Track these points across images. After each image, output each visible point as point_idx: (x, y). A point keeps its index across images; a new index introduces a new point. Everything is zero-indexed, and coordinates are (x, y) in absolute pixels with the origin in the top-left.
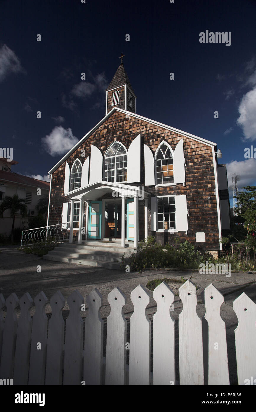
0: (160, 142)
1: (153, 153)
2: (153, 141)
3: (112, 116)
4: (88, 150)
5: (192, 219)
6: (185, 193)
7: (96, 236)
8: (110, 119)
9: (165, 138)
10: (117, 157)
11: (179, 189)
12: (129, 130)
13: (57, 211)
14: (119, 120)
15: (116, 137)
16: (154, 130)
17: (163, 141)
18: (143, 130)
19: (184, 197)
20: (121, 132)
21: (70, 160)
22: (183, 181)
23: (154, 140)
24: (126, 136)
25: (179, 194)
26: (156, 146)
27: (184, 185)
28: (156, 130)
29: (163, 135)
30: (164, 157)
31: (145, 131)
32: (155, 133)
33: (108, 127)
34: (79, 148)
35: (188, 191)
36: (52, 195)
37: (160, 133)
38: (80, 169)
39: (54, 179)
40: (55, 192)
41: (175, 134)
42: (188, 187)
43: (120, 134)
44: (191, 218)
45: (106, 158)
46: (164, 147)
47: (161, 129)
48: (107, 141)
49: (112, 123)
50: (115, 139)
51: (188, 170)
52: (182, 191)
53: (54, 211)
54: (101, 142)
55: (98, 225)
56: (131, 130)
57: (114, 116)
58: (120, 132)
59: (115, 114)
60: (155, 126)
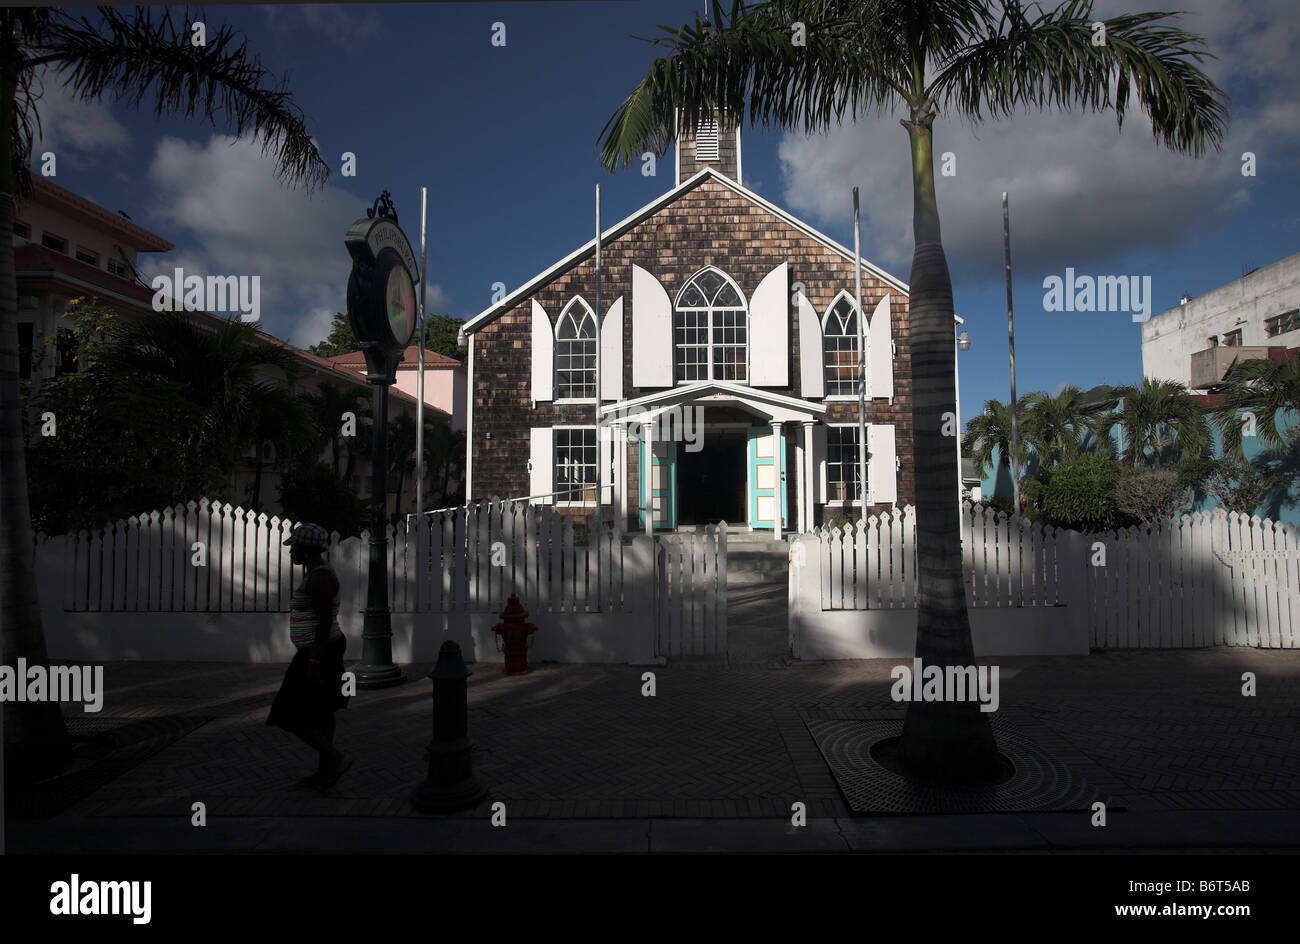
0: (836, 294)
1: (820, 316)
2: (816, 286)
3: (696, 190)
4: (614, 276)
5: (906, 476)
6: (890, 421)
7: (661, 521)
8: (688, 196)
9: (848, 285)
10: (714, 313)
11: (878, 411)
12: (748, 244)
13: (504, 451)
14: (719, 207)
15: (712, 254)
16: (819, 258)
17: (843, 292)
18: (790, 252)
19: (890, 429)
20: (727, 242)
21: (549, 295)
22: (890, 394)
23: (820, 284)
24: (740, 258)
25: (877, 421)
26: (826, 301)
27: (890, 404)
28: (823, 259)
29: (842, 276)
30: (844, 331)
31: (796, 255)
32: (821, 265)
33: (683, 220)
34: (583, 264)
35: (899, 416)
36: (480, 401)
37: (834, 268)
38: (590, 328)
39: (484, 351)
40: (489, 393)
41: (873, 278)
42: (897, 407)
43: (722, 250)
44: (903, 474)
45: (678, 309)
46: (843, 306)
47: (839, 260)
48: (680, 260)
49: (695, 211)
50: (708, 259)
51: (899, 368)
52: (886, 416)
53: (491, 451)
54: (661, 259)
55: (664, 493)
56: (756, 244)
57: (703, 191)
58: (721, 242)
59: (704, 187)
60: (822, 247)
